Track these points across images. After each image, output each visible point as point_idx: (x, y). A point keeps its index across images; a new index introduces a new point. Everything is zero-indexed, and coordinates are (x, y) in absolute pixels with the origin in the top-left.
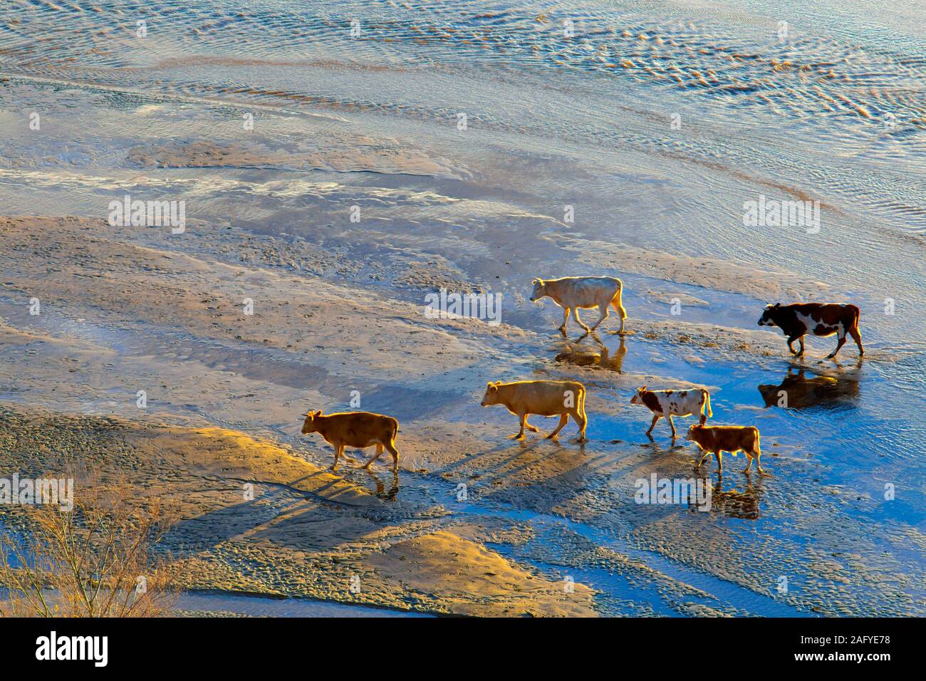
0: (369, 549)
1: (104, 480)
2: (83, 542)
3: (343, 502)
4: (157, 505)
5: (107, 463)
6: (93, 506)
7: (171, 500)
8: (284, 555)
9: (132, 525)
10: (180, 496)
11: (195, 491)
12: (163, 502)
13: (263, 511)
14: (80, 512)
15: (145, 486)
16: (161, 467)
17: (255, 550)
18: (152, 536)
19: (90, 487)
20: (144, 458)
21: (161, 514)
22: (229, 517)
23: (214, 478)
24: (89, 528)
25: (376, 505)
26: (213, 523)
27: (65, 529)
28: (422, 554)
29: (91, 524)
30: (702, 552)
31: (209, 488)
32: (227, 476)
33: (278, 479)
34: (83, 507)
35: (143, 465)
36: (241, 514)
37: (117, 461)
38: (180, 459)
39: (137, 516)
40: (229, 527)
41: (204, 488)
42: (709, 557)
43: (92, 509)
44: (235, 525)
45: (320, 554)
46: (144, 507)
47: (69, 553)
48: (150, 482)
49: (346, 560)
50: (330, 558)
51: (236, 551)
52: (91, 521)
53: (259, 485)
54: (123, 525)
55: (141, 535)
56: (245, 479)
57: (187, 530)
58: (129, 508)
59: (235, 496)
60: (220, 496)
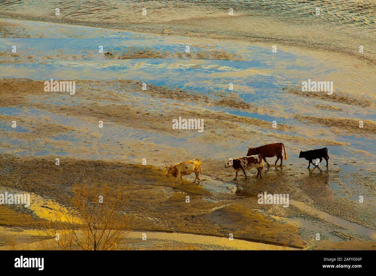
0: (206, 212)
1: (98, 186)
2: (90, 211)
3: (195, 193)
4: (120, 196)
5: (100, 179)
6: (95, 196)
7: (125, 193)
8: (172, 215)
9: (110, 203)
10: (129, 192)
11: (135, 190)
12: (123, 194)
13: (163, 197)
14: (89, 199)
15: (115, 188)
16: (122, 180)
17: (160, 213)
18: (118, 208)
19: (93, 189)
20: (115, 176)
21: (122, 199)
22: (149, 200)
23: (143, 184)
24: (93, 205)
25: (209, 194)
26: (143, 202)
27: (84, 206)
28: (228, 213)
29: (94, 203)
30: (343, 211)
31: (141, 188)
32: (148, 183)
33: (169, 184)
34: (91, 196)
35: (114, 179)
36: (154, 199)
37: (104, 178)
38: (129, 176)
39: (112, 200)
40: (149, 204)
41: (139, 188)
42: (345, 213)
43: (94, 198)
44: (152, 203)
45: (186, 214)
46: (115, 196)
47: (85, 215)
48: (117, 186)
49: (197, 216)
50: (191, 216)
51: (152, 214)
52: (94, 202)
53: (161, 187)
54: (107, 204)
55: (114, 208)
56: (155, 184)
57: (132, 205)
58: (109, 197)
59: (152, 191)
60: (146, 191)
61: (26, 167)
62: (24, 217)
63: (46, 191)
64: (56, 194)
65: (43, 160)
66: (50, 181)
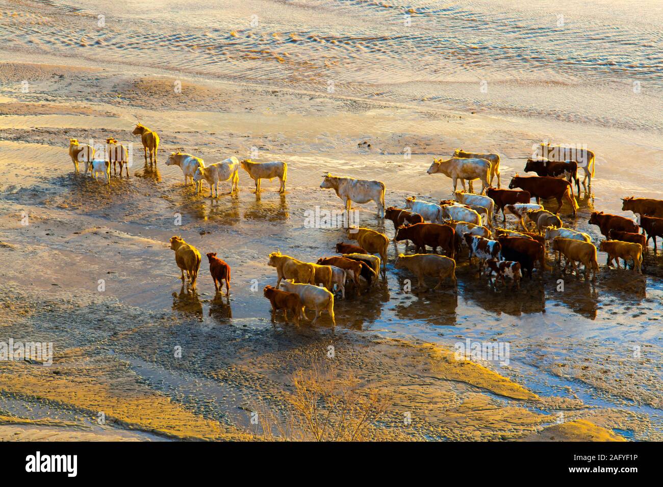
0: (528, 430)
1: (339, 375)
2: (324, 420)
3: (510, 396)
4: (375, 395)
5: (341, 363)
6: (330, 394)
7: (385, 391)
8: (466, 433)
9: (358, 408)
10: (392, 389)
11: (403, 385)
12: (380, 392)
13: (451, 401)
14: (321, 398)
15: (367, 381)
16: (379, 367)
17: (446, 429)
18: (372, 417)
19: (329, 380)
20: (367, 360)
21: (379, 401)
22: (427, 405)
23: (416, 376)
24: (328, 410)
25: (533, 399)
26: (416, 409)
27: (311, 410)
28: (566, 435)
29: (329, 406)
31: (413, 384)
32: (426, 375)
33: (463, 378)
34: (324, 394)
35: (366, 365)
36: (436, 403)
37: (348, 363)
38: (393, 361)
39: (361, 402)
40: (426, 412)
41: (409, 383)
43: (330, 396)
44: (431, 410)
45: (492, 433)
46: (367, 395)
47: (314, 427)
48: (371, 378)
49: (511, 438)
50: (500, 437)
51: (432, 429)
52: (329, 405)
53: (449, 382)
54: (352, 408)
55: (365, 416)
56: (439, 377)
57: (397, 413)
58: (356, 396)
59: (431, 389)
60: (421, 389)
61: (215, 337)
62: (208, 425)
63: (248, 381)
64: (264, 387)
65: (244, 326)
66: (255, 363)
